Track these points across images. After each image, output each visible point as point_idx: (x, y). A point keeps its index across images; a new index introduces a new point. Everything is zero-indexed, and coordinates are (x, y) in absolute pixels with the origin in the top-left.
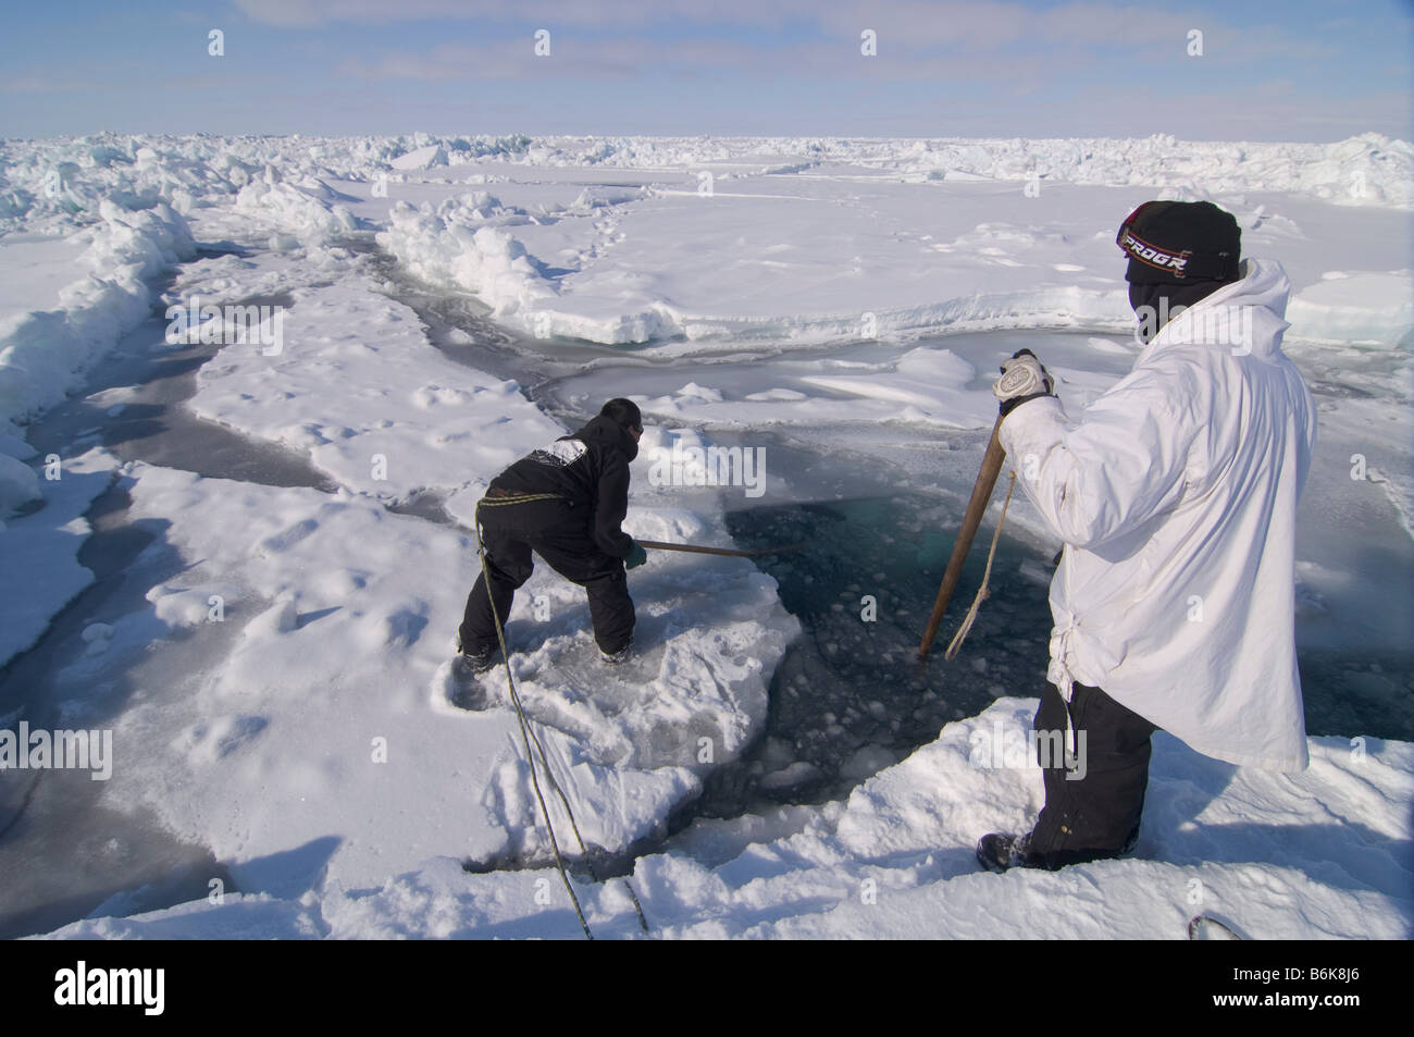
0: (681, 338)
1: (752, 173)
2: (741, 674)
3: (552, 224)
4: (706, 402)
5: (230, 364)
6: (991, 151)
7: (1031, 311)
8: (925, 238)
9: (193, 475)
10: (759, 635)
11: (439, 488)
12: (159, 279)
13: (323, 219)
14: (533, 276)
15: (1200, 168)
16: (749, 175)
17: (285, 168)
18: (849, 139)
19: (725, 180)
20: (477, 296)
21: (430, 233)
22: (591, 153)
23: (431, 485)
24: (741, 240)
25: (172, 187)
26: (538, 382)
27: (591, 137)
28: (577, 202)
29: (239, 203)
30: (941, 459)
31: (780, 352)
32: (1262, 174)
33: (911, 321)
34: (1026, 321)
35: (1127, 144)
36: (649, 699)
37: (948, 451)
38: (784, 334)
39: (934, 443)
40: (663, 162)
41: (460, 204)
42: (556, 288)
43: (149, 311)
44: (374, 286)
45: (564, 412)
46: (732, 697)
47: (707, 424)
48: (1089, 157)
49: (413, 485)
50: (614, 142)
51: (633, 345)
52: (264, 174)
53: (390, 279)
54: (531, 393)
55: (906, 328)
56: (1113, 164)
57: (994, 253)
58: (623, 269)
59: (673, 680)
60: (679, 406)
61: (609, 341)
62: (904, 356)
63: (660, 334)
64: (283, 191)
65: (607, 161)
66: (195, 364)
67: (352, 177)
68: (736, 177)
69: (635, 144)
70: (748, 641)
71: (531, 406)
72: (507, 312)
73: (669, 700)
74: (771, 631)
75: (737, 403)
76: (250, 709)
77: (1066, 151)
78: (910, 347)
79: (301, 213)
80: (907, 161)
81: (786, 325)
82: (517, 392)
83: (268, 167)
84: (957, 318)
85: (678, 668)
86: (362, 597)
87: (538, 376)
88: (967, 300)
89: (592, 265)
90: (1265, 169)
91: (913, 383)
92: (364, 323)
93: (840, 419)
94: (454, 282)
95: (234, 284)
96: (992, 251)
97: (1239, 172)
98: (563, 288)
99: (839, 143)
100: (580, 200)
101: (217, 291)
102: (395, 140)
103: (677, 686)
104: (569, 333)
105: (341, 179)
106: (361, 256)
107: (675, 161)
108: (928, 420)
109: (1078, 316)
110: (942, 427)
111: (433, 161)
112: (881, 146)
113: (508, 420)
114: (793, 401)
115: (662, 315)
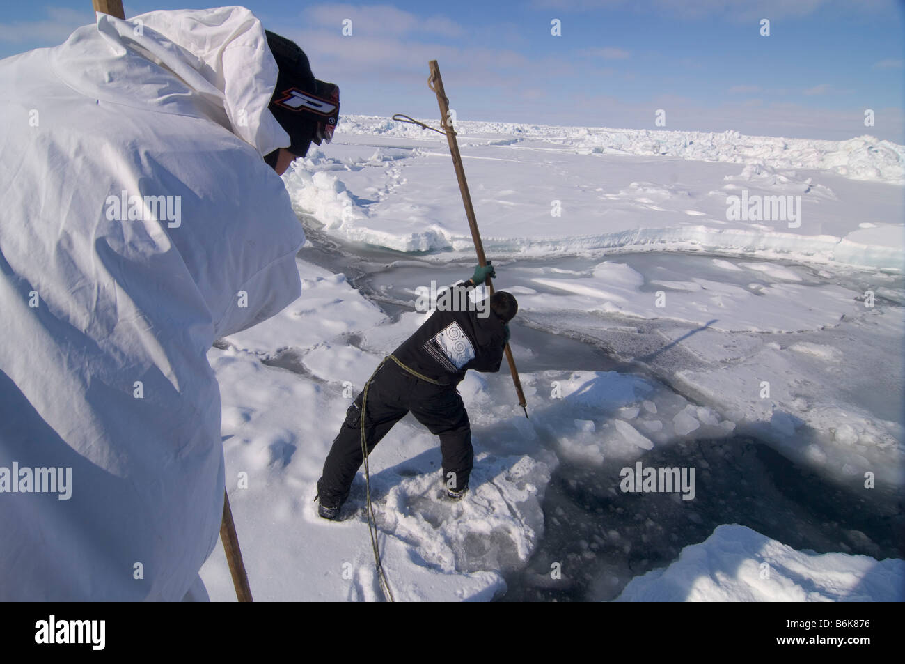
0: (449, 249)
1: (482, 144)
2: (523, 496)
3: (358, 170)
6: (629, 137)
7: (674, 240)
8: (598, 190)
11: (297, 348)
14: (351, 204)
15: (759, 152)
16: (480, 145)
18: (538, 126)
19: (465, 147)
20: (313, 215)
22: (378, 126)
23: (292, 345)
24: (480, 186)
26: (358, 275)
28: (373, 157)
31: (515, 261)
32: (799, 158)
33: (599, 243)
34: (671, 247)
35: (710, 135)
36: (460, 514)
38: (517, 249)
40: (425, 135)
42: (366, 213)
48: (691, 143)
49: (279, 345)
51: (419, 253)
54: (354, 283)
55: (595, 248)
56: (708, 148)
57: (646, 202)
58: (408, 202)
59: (475, 500)
61: (404, 249)
62: (597, 266)
63: (436, 246)
65: (389, 132)
68: (471, 145)
71: (355, 292)
72: (334, 227)
77: (677, 139)
78: (599, 261)
80: (577, 140)
81: (518, 243)
82: (345, 282)
84: (627, 243)
86: (248, 428)
87: (358, 271)
88: (633, 232)
89: (387, 198)
90: (801, 155)
91: (602, 285)
93: (562, 308)
94: (298, 206)
96: (644, 200)
97: (784, 156)
98: (371, 213)
99: (533, 127)
100: (375, 157)
103: (479, 504)
104: (377, 243)
108: (621, 312)
109: (704, 244)
110: (630, 316)
112: (558, 131)
113: (341, 301)
114: (528, 294)
115: (438, 233)
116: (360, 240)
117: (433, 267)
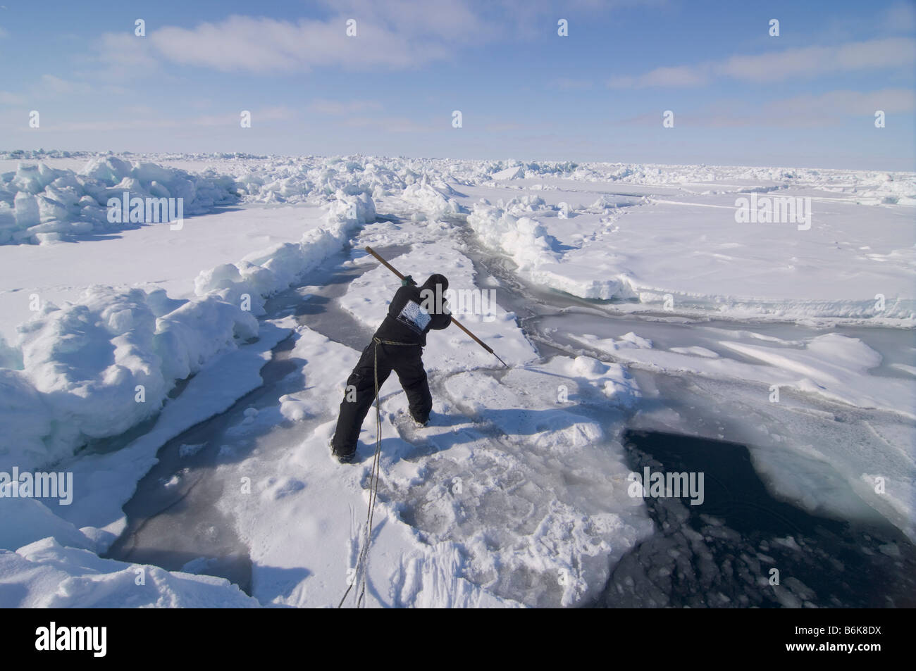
0: (635, 300)
1: (729, 191)
2: (593, 551)
3: (573, 217)
4: (639, 347)
5: (367, 281)
8: (863, 248)
9: (326, 338)
10: (618, 526)
12: (352, 230)
13: (443, 205)
14: (546, 249)
16: (727, 193)
17: (434, 176)
18: (816, 170)
19: (706, 195)
20: (512, 257)
21: (493, 218)
22: (615, 174)
24: (703, 238)
25: (377, 183)
26: (529, 315)
27: (620, 164)
28: (594, 205)
29: (404, 194)
30: (824, 426)
31: (708, 320)
33: (831, 311)
36: (522, 547)
37: (833, 421)
38: (715, 308)
39: (821, 412)
40: (664, 181)
41: (520, 202)
42: (558, 258)
43: (342, 247)
44: (456, 246)
45: (538, 338)
46: (580, 566)
47: (633, 363)
50: (634, 167)
51: (599, 301)
52: (422, 179)
53: (466, 242)
55: (825, 316)
58: (608, 250)
59: (543, 539)
60: (617, 347)
61: (583, 296)
62: (818, 337)
63: (620, 295)
64: (427, 189)
65: (625, 179)
66: (351, 278)
67: (466, 183)
68: (715, 193)
69: (647, 169)
70: (607, 528)
71: (519, 330)
72: (526, 270)
73: (534, 552)
74: (627, 527)
75: (662, 352)
76: (299, 476)
78: (824, 332)
79: (432, 201)
80: (867, 188)
81: (718, 301)
82: (513, 320)
83: (425, 176)
84: (876, 314)
85: (549, 532)
89: (589, 245)
91: (817, 361)
92: (442, 266)
93: (742, 377)
94: (501, 248)
95: (386, 237)
98: (564, 258)
99: (809, 173)
100: (597, 203)
101: (376, 240)
102: (497, 163)
103: (543, 544)
104: (558, 288)
105: (460, 184)
106: (456, 228)
107: (673, 181)
108: (821, 393)
110: (833, 401)
111: (515, 175)
112: (847, 176)
113: (501, 337)
114: (707, 357)
115: (624, 283)
116: (543, 283)
117: (608, 316)
